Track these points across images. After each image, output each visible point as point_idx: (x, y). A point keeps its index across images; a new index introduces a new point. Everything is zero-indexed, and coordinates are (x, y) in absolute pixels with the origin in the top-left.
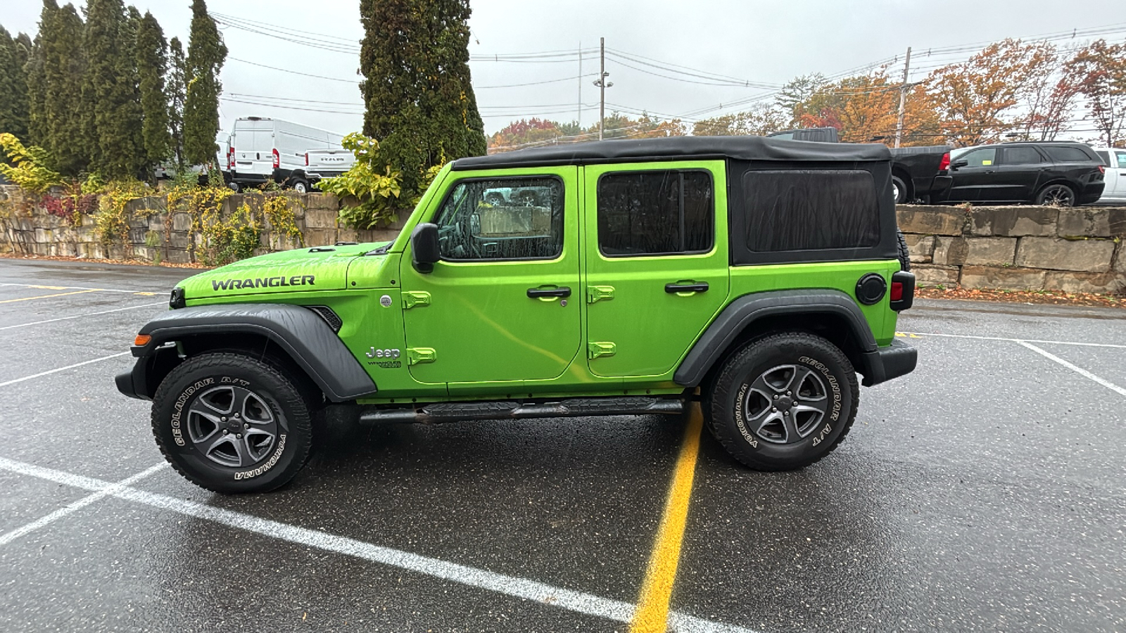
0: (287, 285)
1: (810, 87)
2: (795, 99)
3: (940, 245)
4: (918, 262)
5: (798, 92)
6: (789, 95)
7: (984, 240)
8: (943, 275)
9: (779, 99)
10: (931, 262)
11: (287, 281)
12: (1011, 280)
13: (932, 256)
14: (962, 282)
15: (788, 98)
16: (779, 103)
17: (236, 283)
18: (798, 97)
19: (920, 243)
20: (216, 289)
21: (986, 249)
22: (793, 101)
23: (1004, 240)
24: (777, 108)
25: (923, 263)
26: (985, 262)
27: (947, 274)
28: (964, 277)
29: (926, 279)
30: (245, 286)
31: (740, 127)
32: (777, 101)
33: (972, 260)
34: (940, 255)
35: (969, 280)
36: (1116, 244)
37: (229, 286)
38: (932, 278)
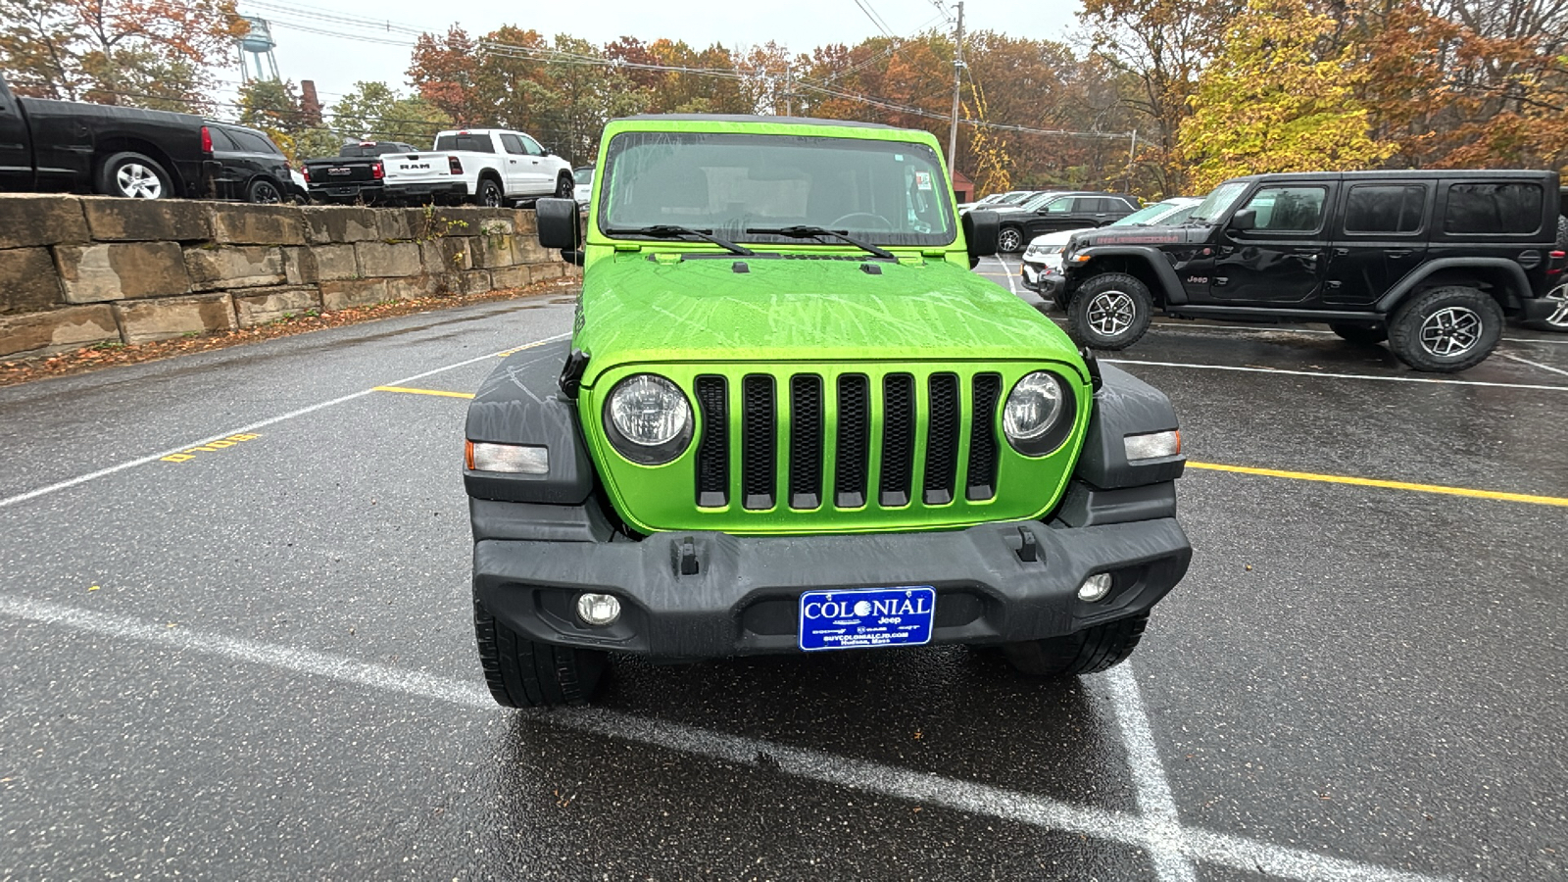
3: (289, 259)
4: (272, 285)
7: (327, 248)
8: (305, 298)
10: (284, 282)
12: (364, 293)
13: (284, 273)
14: (326, 303)
19: (267, 257)
21: (332, 259)
23: (343, 247)
25: (278, 285)
26: (336, 275)
27: (308, 296)
28: (327, 297)
29: (290, 306)
33: (325, 275)
34: (293, 272)
35: (332, 299)
36: (419, 246)
38: (296, 304)
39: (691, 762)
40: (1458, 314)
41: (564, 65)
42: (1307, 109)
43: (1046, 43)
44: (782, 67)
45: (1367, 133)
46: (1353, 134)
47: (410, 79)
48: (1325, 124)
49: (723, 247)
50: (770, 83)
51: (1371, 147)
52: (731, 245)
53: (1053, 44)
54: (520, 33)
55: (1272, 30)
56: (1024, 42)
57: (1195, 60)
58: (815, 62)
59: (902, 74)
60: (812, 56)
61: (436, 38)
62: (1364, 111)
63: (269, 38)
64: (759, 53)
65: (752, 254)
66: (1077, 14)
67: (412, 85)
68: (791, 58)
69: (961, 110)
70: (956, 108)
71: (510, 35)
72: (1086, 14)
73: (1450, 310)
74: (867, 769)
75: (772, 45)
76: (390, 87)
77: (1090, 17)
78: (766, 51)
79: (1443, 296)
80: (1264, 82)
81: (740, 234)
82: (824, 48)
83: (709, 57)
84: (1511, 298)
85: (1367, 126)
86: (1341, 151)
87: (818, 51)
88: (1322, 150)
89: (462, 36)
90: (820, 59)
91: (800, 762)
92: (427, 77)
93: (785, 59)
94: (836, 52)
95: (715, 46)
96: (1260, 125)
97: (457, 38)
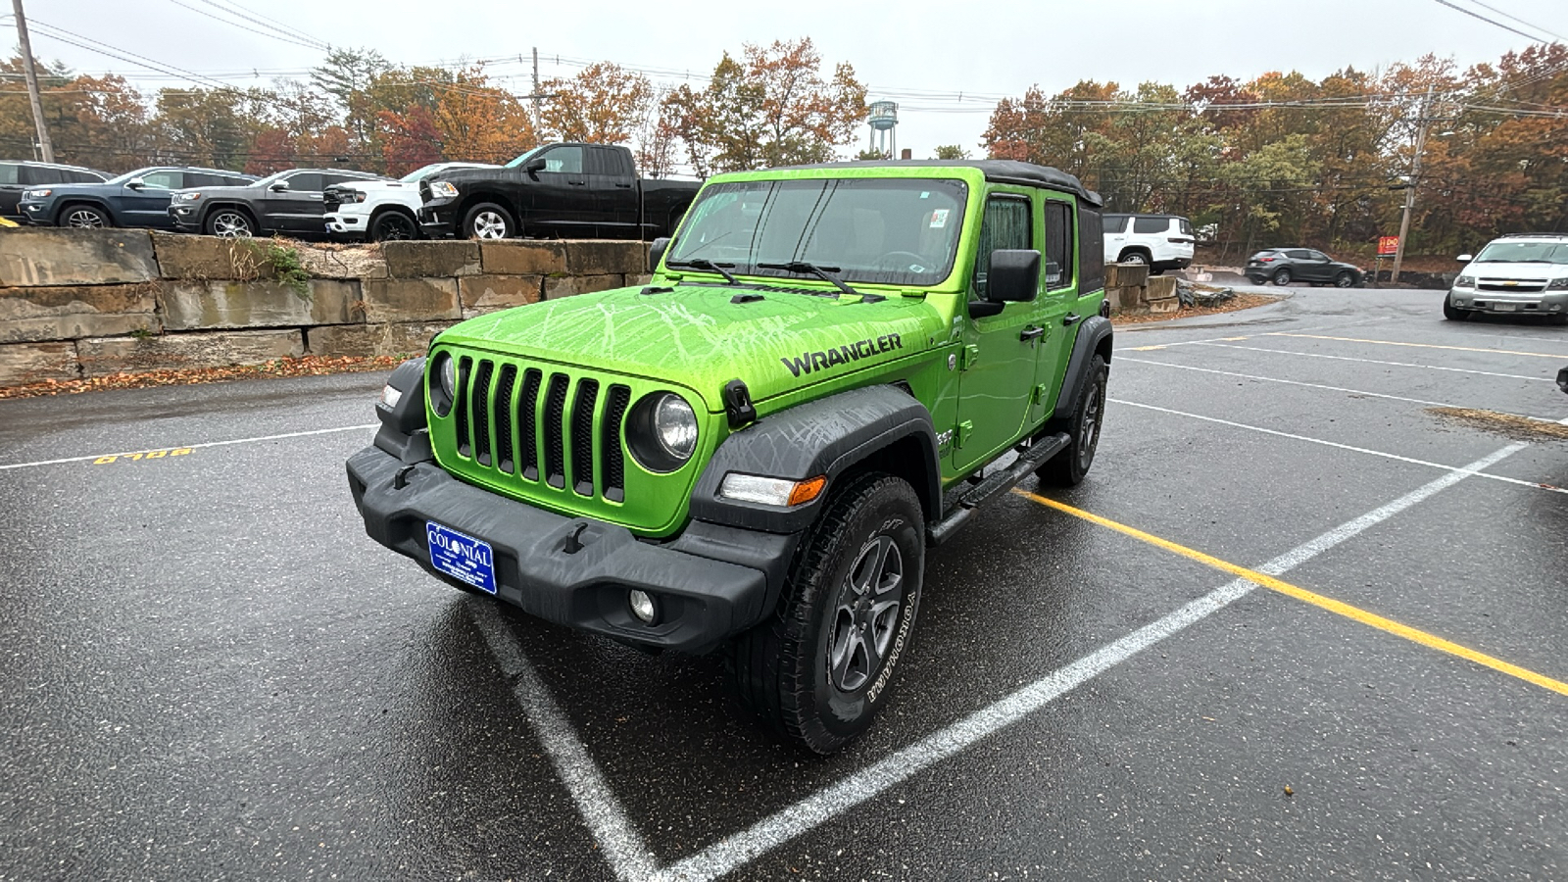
0: (878, 352)
1: (364, 67)
2: (345, 83)
5: (348, 74)
6: (334, 74)
9: (318, 78)
11: (877, 348)
15: (331, 78)
16: (319, 84)
17: (819, 359)
18: (348, 79)
20: (797, 374)
22: (342, 85)
24: (317, 90)
30: (833, 362)
31: (257, 111)
32: (314, 80)
37: (812, 366)
41: (1134, 114)
47: (984, 141)
54: (1096, 87)
60: (1496, 66)
61: (1014, 102)
63: (895, 117)
65: (739, 284)
67: (985, 146)
71: (1085, 90)
75: (1428, 60)
76: (964, 149)
78: (1416, 69)
89: (1038, 97)
92: (999, 138)
97: (1033, 99)
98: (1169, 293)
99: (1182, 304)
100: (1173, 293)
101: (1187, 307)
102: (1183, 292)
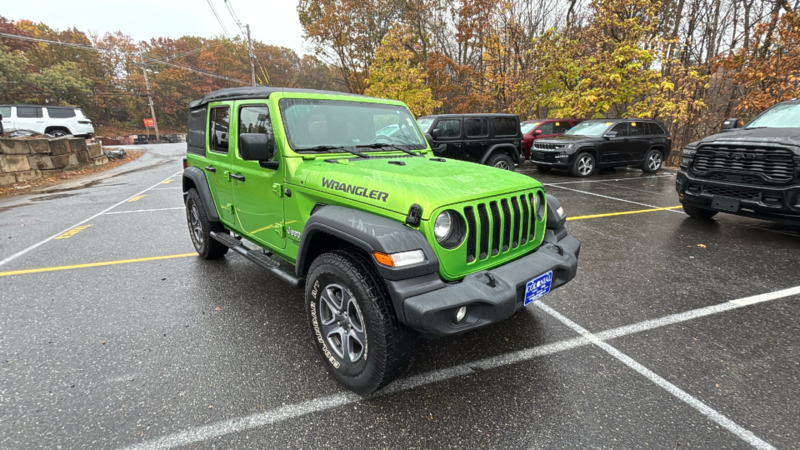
39: (453, 381)
40: (503, 163)
42: (410, 88)
43: (282, 48)
44: (131, 48)
45: (432, 98)
46: (428, 98)
48: (417, 94)
49: (355, 154)
50: (122, 56)
51: (434, 103)
52: (358, 153)
53: (286, 49)
55: (393, 54)
56: (272, 47)
57: (358, 63)
58: (153, 47)
59: (210, 57)
60: (149, 43)
62: (430, 89)
64: (111, 38)
65: (369, 157)
66: (303, 37)
68: (135, 42)
69: (256, 78)
70: (254, 78)
72: (307, 37)
73: (500, 162)
74: (507, 356)
75: (119, 34)
77: (309, 39)
78: (115, 36)
79: (498, 158)
80: (394, 75)
81: (355, 148)
82: (157, 39)
83: (67, 35)
84: (514, 157)
85: (431, 95)
86: (425, 104)
87: (153, 40)
88: (419, 104)
90: (155, 45)
91: (486, 364)
93: (131, 43)
94: (165, 42)
95: (72, 30)
96: (396, 93)
98: (100, 153)
99: (109, 158)
100: (102, 153)
101: (112, 160)
102: (107, 152)
